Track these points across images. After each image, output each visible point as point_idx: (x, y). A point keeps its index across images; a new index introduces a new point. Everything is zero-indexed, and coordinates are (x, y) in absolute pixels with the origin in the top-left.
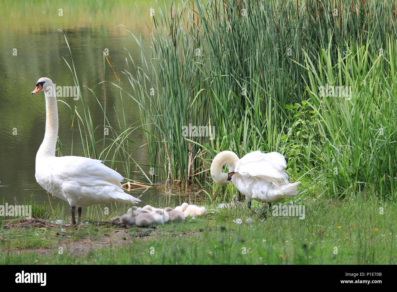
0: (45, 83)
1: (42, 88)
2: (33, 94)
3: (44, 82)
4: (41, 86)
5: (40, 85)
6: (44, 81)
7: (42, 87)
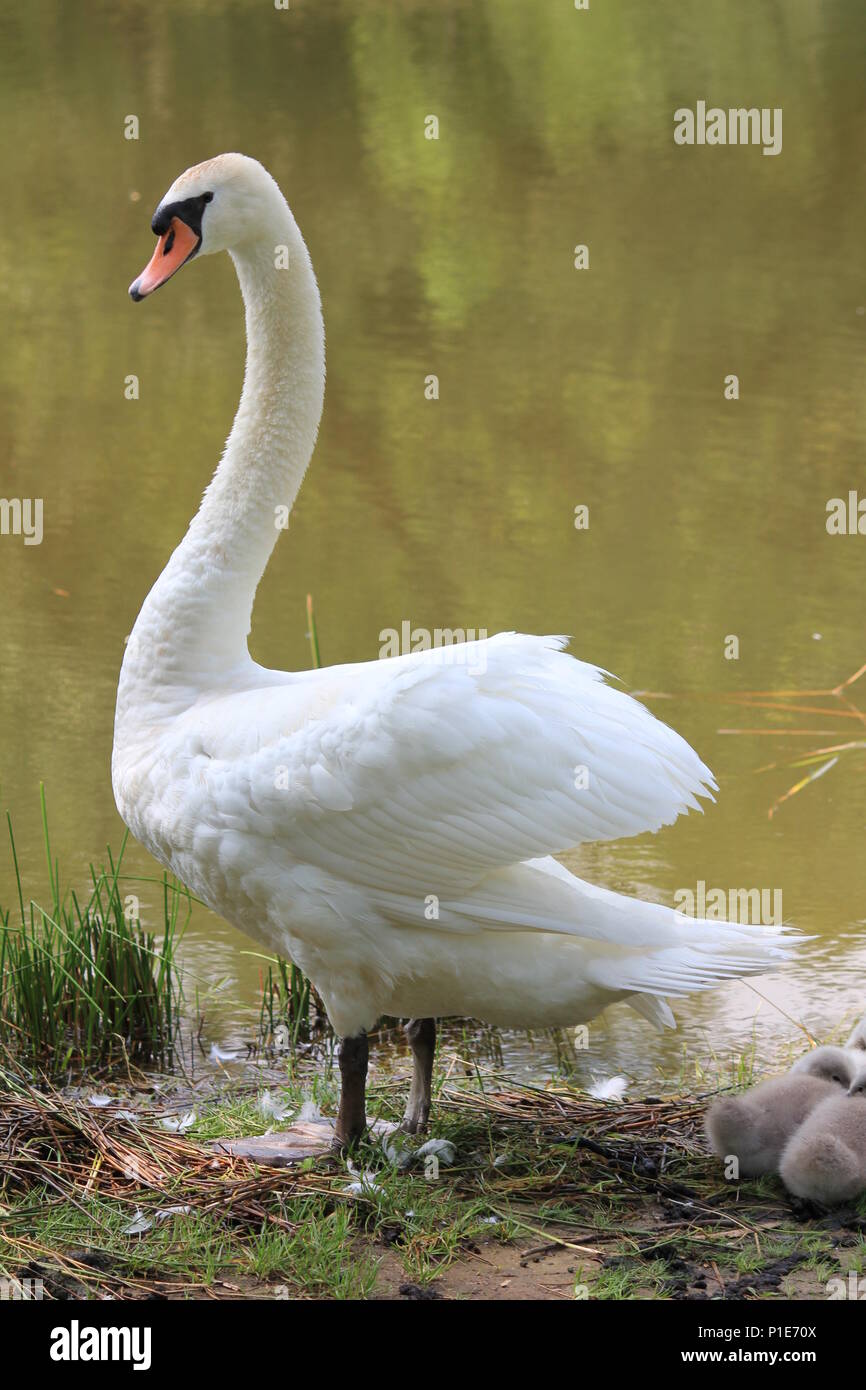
0: (215, 197)
1: (196, 238)
2: (138, 297)
3: (207, 197)
4: (189, 230)
5: (178, 222)
6: (205, 188)
7: (198, 231)
